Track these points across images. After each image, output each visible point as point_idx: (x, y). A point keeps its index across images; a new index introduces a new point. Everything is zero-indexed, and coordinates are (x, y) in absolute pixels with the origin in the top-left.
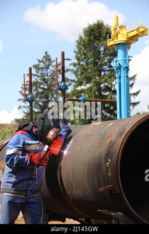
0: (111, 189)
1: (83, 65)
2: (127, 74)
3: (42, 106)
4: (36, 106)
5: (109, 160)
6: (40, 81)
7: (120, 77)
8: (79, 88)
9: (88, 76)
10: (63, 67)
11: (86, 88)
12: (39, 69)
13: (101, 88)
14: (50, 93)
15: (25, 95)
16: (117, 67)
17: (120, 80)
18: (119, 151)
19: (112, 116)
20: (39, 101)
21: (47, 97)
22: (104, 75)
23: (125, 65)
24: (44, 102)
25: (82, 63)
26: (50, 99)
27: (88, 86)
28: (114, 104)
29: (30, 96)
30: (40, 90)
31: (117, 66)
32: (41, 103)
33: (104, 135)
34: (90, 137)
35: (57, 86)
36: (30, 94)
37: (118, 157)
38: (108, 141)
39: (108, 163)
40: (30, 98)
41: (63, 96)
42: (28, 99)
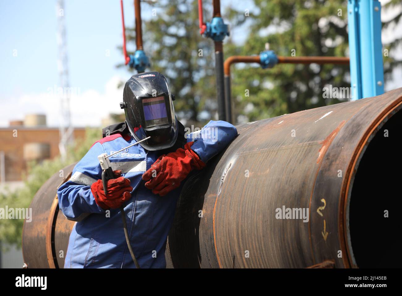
5: (323, 201)
6: (166, 18)
13: (319, 29)
14: (194, 46)
15: (127, 55)
17: (357, 5)
18: (347, 178)
21: (185, 57)
26: (193, 61)
29: (137, 55)
33: (312, 141)
34: (280, 148)
35: (202, 28)
36: (138, 49)
37: (344, 192)
38: (320, 155)
39: (320, 208)
40: (138, 59)
41: (218, 52)
42: (134, 61)
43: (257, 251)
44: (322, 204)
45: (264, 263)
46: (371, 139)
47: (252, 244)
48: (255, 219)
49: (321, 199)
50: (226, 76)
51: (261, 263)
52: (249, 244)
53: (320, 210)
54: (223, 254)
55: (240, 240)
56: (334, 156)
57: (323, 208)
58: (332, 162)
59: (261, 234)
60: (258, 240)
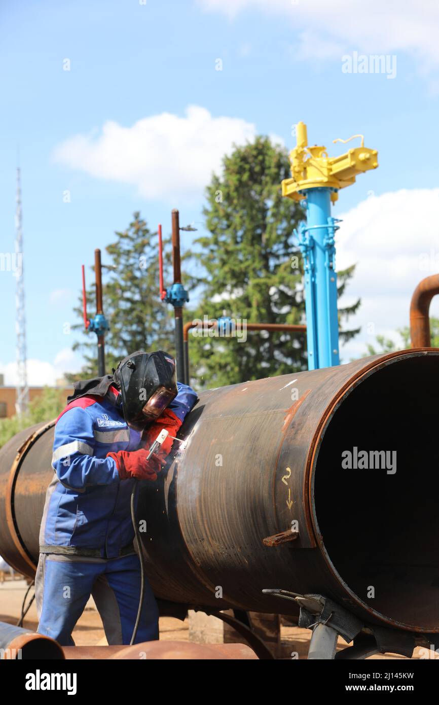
0: (295, 538)
1: (224, 243)
2: (331, 260)
3: (129, 344)
4: (115, 341)
5: (288, 469)
6: (123, 283)
7: (314, 270)
8: (217, 299)
9: (237, 269)
10: (177, 250)
11: (234, 296)
12: (119, 255)
13: (270, 296)
14: (148, 310)
15: (87, 317)
16: (306, 246)
17: (313, 275)
18: (313, 447)
19: (297, 365)
20: (120, 330)
21: (140, 321)
22: (277, 267)
23: (325, 241)
24: (133, 334)
25: (222, 238)
26: (147, 324)
27: (239, 293)
28: (300, 334)
29: (97, 319)
30: (124, 305)
31: (307, 242)
32: (126, 337)
33: (277, 409)
34: (244, 416)
35: (162, 293)
36: (97, 313)
37: (309, 461)
38: (285, 424)
39: (285, 477)
40: (98, 323)
41: (177, 318)
42: (94, 325)
43: (219, 519)
44: (287, 473)
45: (227, 530)
46: (336, 408)
47: (215, 511)
48: (218, 486)
49: (287, 468)
50: (185, 341)
51: (224, 530)
52: (211, 511)
53: (285, 479)
54: (185, 521)
55: (203, 507)
56: (299, 424)
57: (288, 477)
58: (297, 430)
59: (224, 502)
60: (221, 508)
